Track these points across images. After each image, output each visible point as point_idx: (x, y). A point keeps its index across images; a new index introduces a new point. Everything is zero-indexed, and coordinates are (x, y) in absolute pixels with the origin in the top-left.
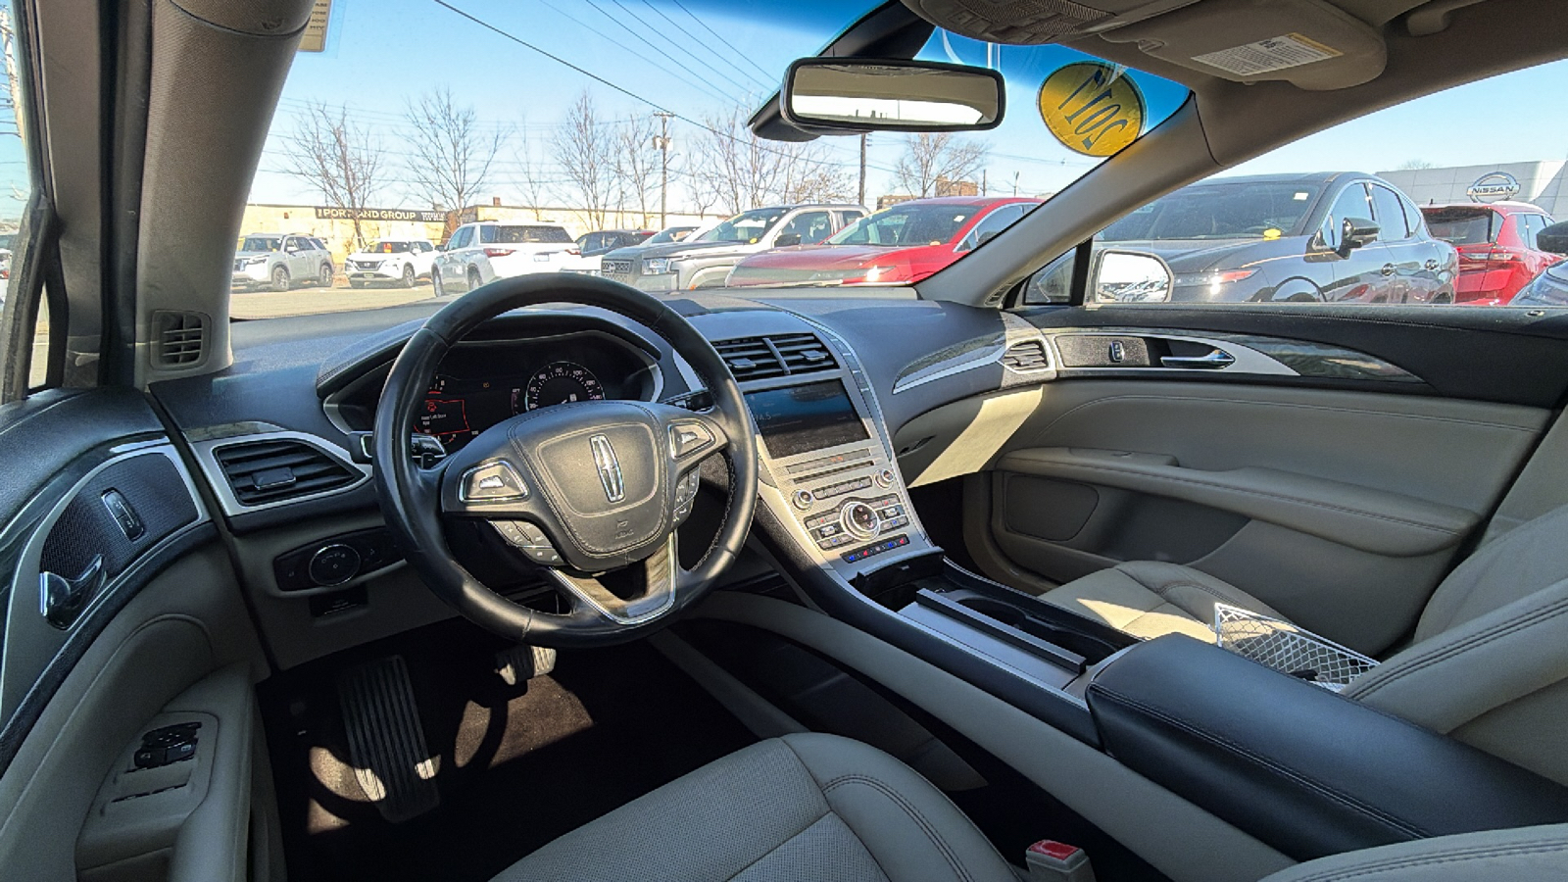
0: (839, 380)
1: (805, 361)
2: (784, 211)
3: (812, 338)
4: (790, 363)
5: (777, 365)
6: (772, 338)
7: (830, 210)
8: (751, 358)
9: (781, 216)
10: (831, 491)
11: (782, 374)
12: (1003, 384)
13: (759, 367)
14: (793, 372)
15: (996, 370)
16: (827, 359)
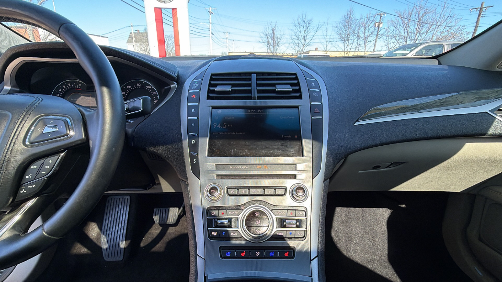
0: (297, 107)
1: (274, 91)
2: (419, 45)
3: (294, 76)
4: (259, 92)
5: (250, 92)
6: (258, 74)
7: (444, 44)
8: (233, 85)
9: (416, 47)
10: (243, 191)
11: (250, 98)
12: (491, 131)
13: (233, 92)
14: (259, 98)
15: (488, 119)
16: (294, 91)
